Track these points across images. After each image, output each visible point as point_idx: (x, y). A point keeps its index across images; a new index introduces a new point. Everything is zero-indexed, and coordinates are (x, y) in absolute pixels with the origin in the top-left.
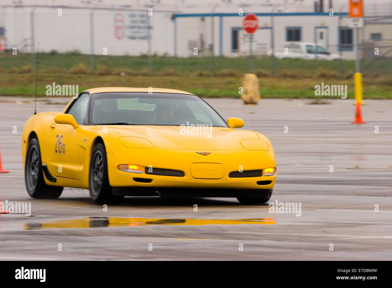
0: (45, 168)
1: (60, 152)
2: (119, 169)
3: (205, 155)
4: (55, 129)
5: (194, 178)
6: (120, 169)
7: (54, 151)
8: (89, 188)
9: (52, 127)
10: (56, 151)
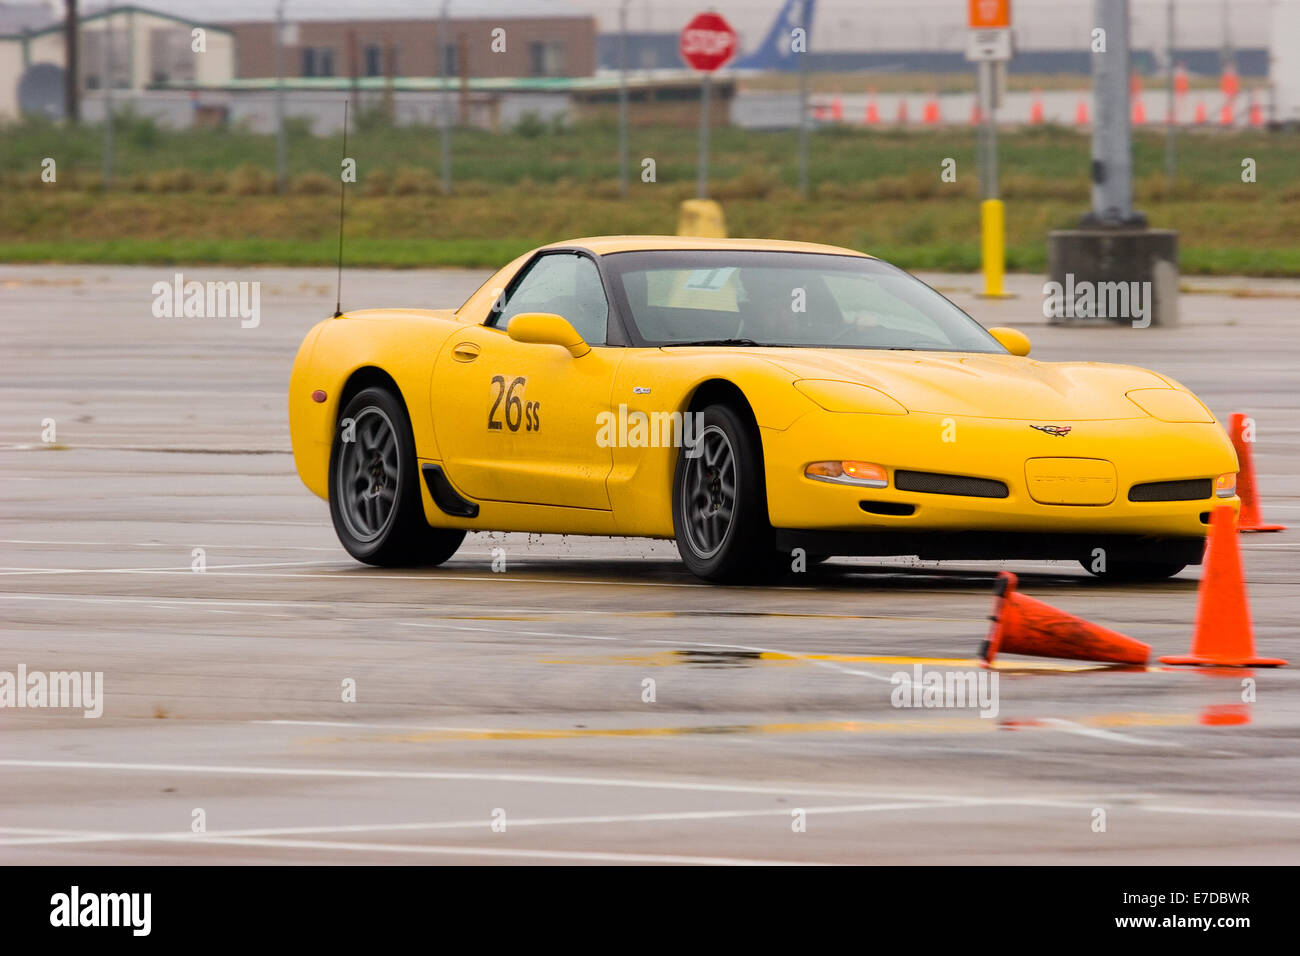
0: (435, 475)
1: (514, 428)
2: (806, 474)
3: (1058, 433)
4: (477, 359)
5: (1037, 502)
6: (810, 474)
7: (486, 422)
8: (677, 536)
9: (458, 353)
10: (494, 425)
